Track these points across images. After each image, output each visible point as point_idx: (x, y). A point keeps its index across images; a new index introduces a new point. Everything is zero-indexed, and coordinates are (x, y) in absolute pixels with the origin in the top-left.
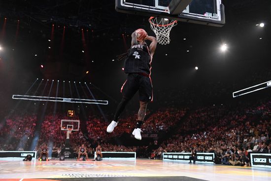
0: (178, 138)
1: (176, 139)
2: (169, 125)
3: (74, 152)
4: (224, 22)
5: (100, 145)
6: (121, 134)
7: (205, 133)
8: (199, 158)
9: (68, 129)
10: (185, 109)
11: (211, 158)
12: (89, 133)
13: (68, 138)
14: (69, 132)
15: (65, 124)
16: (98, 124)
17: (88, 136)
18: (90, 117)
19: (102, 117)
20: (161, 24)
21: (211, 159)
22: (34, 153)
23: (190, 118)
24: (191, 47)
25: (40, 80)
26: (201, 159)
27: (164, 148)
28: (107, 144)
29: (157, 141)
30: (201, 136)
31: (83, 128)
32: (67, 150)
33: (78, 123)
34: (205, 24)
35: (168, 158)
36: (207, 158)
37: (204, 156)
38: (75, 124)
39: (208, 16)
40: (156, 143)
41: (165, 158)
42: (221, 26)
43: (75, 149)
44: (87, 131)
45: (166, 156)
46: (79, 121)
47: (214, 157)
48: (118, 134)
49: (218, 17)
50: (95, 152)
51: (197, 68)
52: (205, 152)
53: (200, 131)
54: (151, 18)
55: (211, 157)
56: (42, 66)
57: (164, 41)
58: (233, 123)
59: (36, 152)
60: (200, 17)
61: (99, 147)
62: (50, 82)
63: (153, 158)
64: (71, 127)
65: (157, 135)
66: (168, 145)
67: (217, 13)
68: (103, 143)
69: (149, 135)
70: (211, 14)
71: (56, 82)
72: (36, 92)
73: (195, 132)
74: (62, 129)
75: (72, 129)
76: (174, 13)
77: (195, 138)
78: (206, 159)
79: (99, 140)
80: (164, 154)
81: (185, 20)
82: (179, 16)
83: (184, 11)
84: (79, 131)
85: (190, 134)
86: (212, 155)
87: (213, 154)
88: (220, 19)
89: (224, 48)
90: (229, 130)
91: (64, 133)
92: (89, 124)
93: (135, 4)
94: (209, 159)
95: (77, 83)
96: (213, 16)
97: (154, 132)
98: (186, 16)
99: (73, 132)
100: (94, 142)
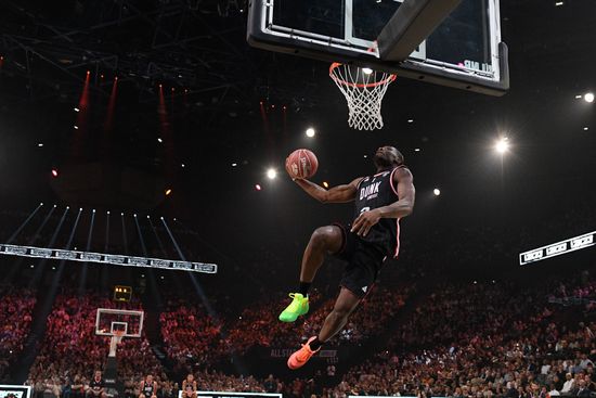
1: (381, 361)
2: (364, 328)
3: (127, 391)
4: (507, 86)
5: (193, 373)
6: (248, 347)
7: (452, 349)
9: (112, 332)
10: (407, 290)
12: (167, 344)
13: (113, 354)
14: (115, 340)
15: (107, 320)
16: (190, 320)
17: (165, 353)
18: (170, 303)
19: (201, 305)
20: (360, 82)
22: (25, 391)
23: (417, 313)
24: (425, 139)
25: (48, 206)
27: (352, 385)
28: (210, 373)
29: (334, 368)
30: (441, 356)
31: (153, 331)
32: (110, 385)
33: (139, 317)
34: (464, 86)
38: (133, 320)
39: (470, 69)
40: (332, 371)
42: (500, 94)
44: (162, 337)
46: (142, 313)
48: (240, 348)
49: (493, 72)
50: (181, 392)
51: (437, 192)
53: (438, 346)
54: (334, 65)
56: (55, 173)
58: (519, 326)
59: (29, 388)
60: (451, 69)
61: (190, 377)
62: (73, 214)
64: (121, 328)
65: (335, 352)
66: (362, 377)
67: (490, 63)
68: (202, 368)
70: (477, 64)
71: (87, 213)
72: (37, 236)
73: (429, 347)
74: (98, 332)
75: (125, 334)
76: (390, 57)
79: (192, 361)
81: (415, 76)
82: (402, 65)
83: (414, 54)
84: (143, 338)
85: (417, 349)
88: (497, 78)
89: (501, 146)
90: (508, 343)
91: (104, 343)
93: (295, 31)
95: (142, 219)
96: (481, 69)
97: (328, 346)
98: (418, 65)
99: (125, 339)
100: (179, 366)
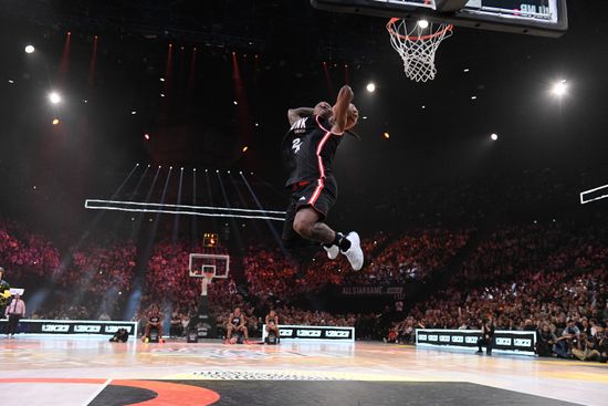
0: (451, 296)
1: (446, 298)
2: (428, 266)
3: (219, 325)
4: (565, 26)
5: (274, 309)
6: (321, 286)
7: (514, 286)
8: (500, 341)
9: (203, 274)
10: (467, 231)
11: (527, 343)
12: (250, 284)
13: (204, 293)
14: (206, 281)
15: (198, 263)
16: (270, 263)
17: (248, 291)
18: (251, 248)
19: (278, 250)
20: (415, 35)
21: (529, 345)
22: (133, 326)
23: (477, 252)
24: (482, 87)
25: (143, 166)
26: (506, 344)
27: (418, 319)
28: (289, 308)
29: (401, 304)
30: (504, 292)
31: (238, 273)
32: (203, 321)
33: (225, 261)
34: (520, 31)
35: (427, 341)
36: (519, 342)
37: (513, 337)
38: (221, 263)
39: (527, 12)
40: (400, 306)
41: (420, 341)
42: (557, 35)
43: (221, 318)
44: (246, 278)
45: (423, 337)
46: (228, 257)
47: (535, 341)
48: (314, 287)
49: (551, 14)
50: (264, 326)
51: (494, 137)
52: (514, 329)
53: (502, 282)
54: (393, 21)
55: (530, 341)
56: (147, 137)
57: (421, 73)
58: (581, 263)
59: (136, 323)
60: (508, 14)
61: (272, 313)
62: (164, 172)
63: (393, 342)
64: (211, 270)
65: (401, 289)
66: (428, 312)
67: (547, 5)
68: (281, 305)
69: (384, 289)
70: (534, 7)
71: (176, 170)
72: (135, 193)
73: (491, 284)
74: (191, 274)
75: (214, 275)
76: (445, 9)
77: (491, 297)
78: (516, 344)
79: (273, 299)
80: (419, 333)
81: (472, 25)
82: (459, 15)
83: (470, 4)
84: (229, 279)
85: (479, 286)
86: (531, 337)
87: (534, 333)
88: (554, 20)
89: (560, 89)
90: (570, 280)
91: (196, 284)
92: (250, 263)
94: (525, 345)
95: (223, 173)
96: (537, 11)
97: (395, 283)
98: (475, 14)
99: (214, 280)
100: (262, 303)
